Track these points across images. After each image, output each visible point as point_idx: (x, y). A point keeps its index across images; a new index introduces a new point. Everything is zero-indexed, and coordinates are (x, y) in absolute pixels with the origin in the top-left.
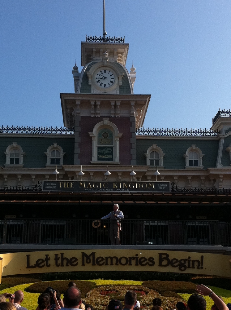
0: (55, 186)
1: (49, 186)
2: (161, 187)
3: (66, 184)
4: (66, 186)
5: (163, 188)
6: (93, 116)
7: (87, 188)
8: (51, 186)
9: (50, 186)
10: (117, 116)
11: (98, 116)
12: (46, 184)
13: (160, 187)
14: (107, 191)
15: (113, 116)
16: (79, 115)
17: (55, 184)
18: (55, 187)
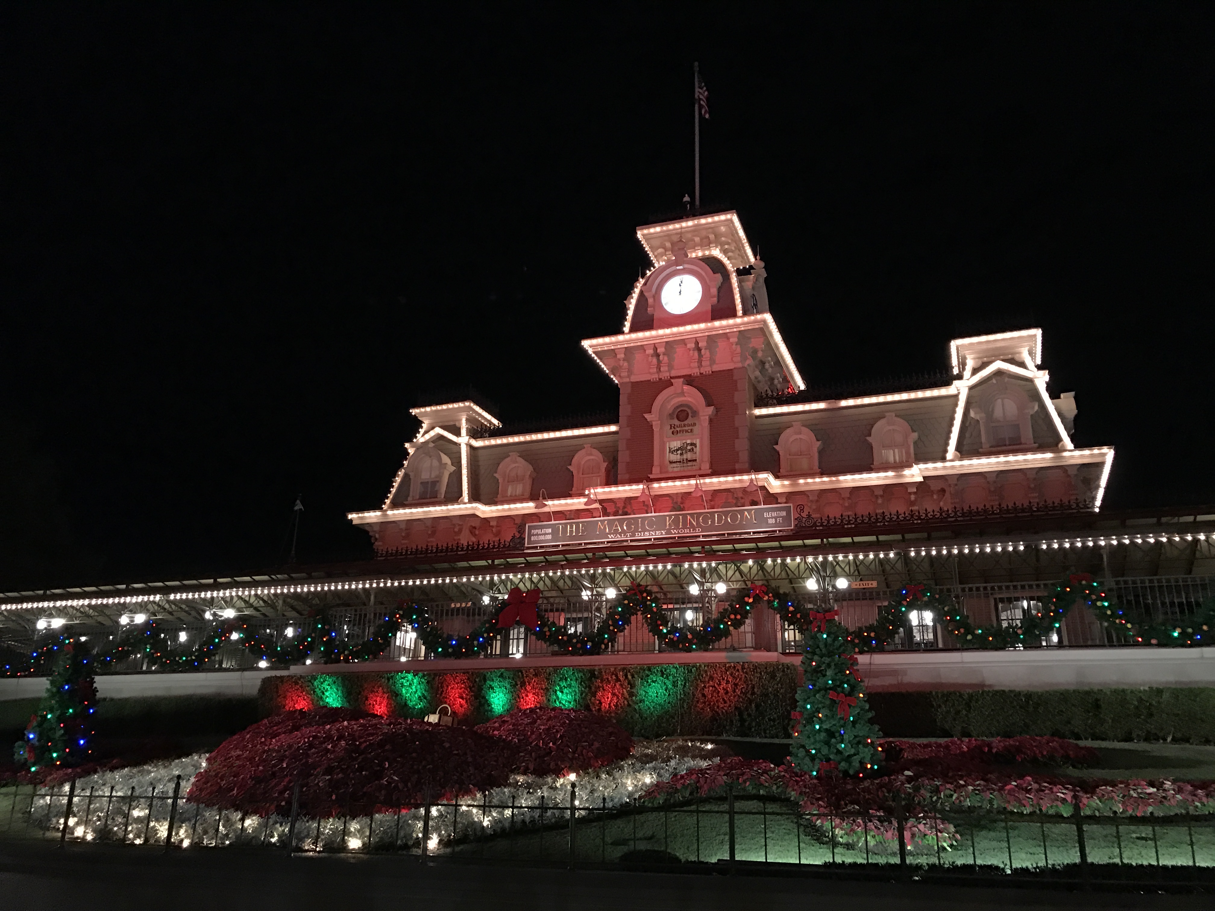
0: (549, 534)
1: (537, 535)
2: (772, 518)
3: (571, 527)
4: (571, 532)
5: (776, 520)
6: (655, 377)
7: (613, 534)
8: (542, 534)
9: (540, 535)
11: (664, 376)
12: (532, 531)
13: (770, 518)
14: (652, 535)
15: (695, 372)
17: (550, 530)
18: (549, 537)
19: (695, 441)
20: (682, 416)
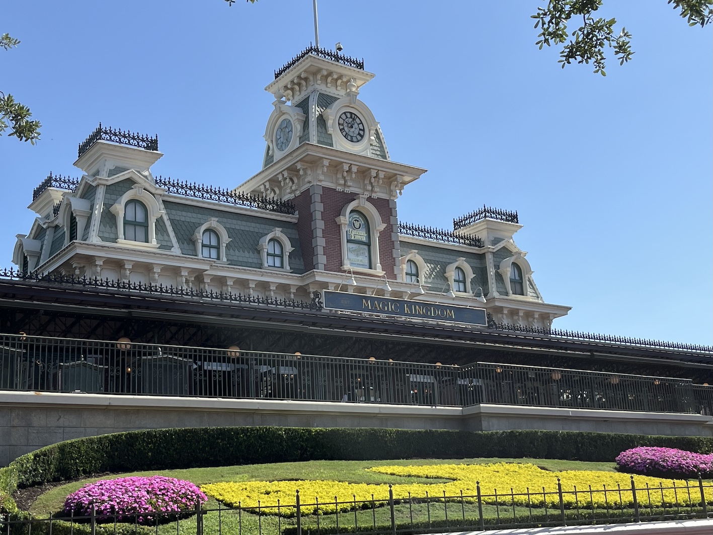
10: (375, 196)
11: (348, 190)
15: (367, 194)
16: (320, 184)
19: (366, 247)
20: (357, 224)
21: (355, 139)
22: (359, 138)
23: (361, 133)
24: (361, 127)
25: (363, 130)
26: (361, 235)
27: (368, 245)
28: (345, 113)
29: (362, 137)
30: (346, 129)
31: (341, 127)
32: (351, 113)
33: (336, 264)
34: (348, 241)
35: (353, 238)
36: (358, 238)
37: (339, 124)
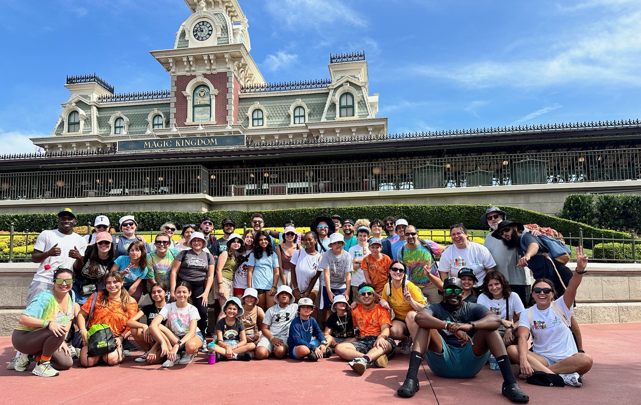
6: (189, 74)
10: (215, 72)
11: (193, 74)
15: (209, 72)
16: (175, 74)
19: (209, 108)
20: (202, 94)
21: (204, 38)
22: (208, 36)
23: (210, 32)
24: (210, 29)
25: (212, 31)
26: (206, 101)
27: (210, 105)
28: (198, 23)
29: (210, 35)
30: (199, 34)
31: (195, 33)
32: (203, 22)
33: (181, 121)
34: (194, 107)
35: (198, 104)
36: (202, 103)
37: (194, 32)
